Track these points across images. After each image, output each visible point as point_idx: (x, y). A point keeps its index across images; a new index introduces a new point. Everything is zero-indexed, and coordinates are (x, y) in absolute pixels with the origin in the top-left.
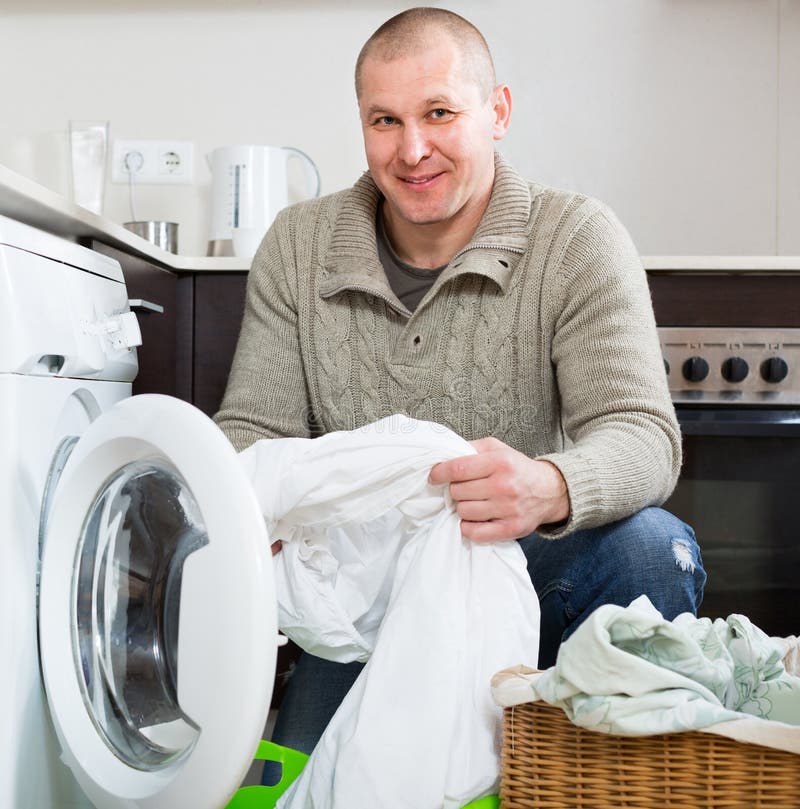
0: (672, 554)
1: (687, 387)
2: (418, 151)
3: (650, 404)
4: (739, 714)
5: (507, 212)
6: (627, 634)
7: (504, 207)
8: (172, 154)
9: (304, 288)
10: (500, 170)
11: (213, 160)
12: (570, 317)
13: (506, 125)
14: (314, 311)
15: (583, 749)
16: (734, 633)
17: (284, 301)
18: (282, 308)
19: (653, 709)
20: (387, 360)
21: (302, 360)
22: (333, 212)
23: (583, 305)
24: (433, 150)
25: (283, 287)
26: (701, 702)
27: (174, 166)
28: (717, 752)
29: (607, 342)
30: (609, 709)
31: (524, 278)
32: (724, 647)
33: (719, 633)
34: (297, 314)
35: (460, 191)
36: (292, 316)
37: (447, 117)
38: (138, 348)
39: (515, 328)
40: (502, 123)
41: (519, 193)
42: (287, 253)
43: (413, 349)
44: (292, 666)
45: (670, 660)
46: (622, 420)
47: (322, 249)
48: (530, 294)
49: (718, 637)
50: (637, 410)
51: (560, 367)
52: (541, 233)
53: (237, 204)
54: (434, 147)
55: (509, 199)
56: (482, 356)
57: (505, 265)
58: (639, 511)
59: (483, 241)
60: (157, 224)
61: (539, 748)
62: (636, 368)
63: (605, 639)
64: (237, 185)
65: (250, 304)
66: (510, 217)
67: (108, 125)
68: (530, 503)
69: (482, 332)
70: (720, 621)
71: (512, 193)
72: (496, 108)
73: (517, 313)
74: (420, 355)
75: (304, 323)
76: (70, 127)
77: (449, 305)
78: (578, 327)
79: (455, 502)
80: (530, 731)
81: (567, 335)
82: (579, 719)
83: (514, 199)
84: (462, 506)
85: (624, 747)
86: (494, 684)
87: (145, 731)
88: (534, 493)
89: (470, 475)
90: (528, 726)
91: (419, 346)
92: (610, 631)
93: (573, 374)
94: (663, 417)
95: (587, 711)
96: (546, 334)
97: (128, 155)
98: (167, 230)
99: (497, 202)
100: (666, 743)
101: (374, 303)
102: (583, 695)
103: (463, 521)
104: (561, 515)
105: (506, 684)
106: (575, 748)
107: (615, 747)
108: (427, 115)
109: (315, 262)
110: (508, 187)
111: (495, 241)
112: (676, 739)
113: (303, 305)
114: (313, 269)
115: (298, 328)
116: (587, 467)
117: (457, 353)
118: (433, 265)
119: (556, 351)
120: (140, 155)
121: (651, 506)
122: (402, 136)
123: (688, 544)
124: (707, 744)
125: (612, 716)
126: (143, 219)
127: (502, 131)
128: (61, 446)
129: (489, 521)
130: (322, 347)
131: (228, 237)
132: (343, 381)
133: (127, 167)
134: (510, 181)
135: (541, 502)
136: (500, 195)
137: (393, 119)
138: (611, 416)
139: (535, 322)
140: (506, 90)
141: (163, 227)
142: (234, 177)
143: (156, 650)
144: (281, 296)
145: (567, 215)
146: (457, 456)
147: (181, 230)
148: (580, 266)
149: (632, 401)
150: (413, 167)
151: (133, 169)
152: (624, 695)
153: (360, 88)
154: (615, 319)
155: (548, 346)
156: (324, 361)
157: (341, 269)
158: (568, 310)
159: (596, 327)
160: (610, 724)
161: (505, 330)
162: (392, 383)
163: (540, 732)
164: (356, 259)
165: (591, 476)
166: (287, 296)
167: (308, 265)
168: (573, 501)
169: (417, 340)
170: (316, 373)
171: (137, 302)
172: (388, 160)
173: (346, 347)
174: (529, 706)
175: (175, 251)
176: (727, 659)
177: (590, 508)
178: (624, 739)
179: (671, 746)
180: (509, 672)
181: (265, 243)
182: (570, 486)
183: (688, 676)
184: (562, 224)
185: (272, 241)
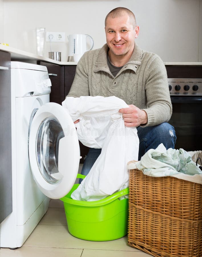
0: (169, 133)
1: (176, 92)
2: (119, 38)
3: (166, 100)
4: (179, 173)
5: (137, 56)
6: (155, 155)
7: (136, 54)
8: (60, 35)
9: (90, 70)
10: (135, 46)
11: (69, 37)
12: (150, 80)
13: (138, 35)
14: (92, 75)
15: (146, 179)
16: (180, 153)
17: (85, 72)
18: (84, 74)
19: (161, 171)
20: (108, 87)
21: (88, 86)
22: (97, 53)
23: (153, 77)
24: (122, 39)
25: (85, 69)
26: (171, 170)
27: (60, 38)
28: (174, 181)
29: (158, 86)
30: (151, 171)
31: (140, 71)
32: (178, 156)
33: (177, 153)
34: (88, 76)
35: (127, 48)
36: (86, 76)
37: (125, 32)
38: (51, 87)
39: (137, 82)
40: (137, 34)
41: (140, 52)
42: (86, 62)
43: (114, 85)
44: (86, 156)
45: (165, 161)
46: (160, 103)
47: (94, 61)
48: (141, 74)
49: (177, 154)
50: (163, 101)
51: (147, 91)
52: (144, 61)
53: (74, 48)
54: (122, 38)
55: (137, 53)
56: (130, 88)
57: (136, 67)
58: (162, 123)
59: (131, 62)
60: (56, 53)
61: (137, 178)
62: (164, 92)
63: (150, 156)
64: (75, 43)
65: (77, 72)
66: (137, 57)
67: (45, 29)
68: (140, 120)
69: (130, 82)
70: (178, 150)
71: (138, 51)
72: (136, 31)
73: (138, 79)
74: (115, 87)
75: (89, 78)
76: (36, 28)
77: (123, 76)
78: (151, 82)
79: (124, 117)
80: (135, 175)
81: (149, 84)
82: (145, 173)
83: (139, 53)
84: (125, 119)
85: (155, 179)
86: (128, 164)
87: (52, 175)
88: (141, 118)
89: (128, 112)
90: (135, 174)
91: (116, 84)
92: (152, 155)
93: (150, 93)
94: (169, 103)
95: (147, 172)
96: (144, 83)
97: (50, 35)
98: (59, 54)
99: (135, 53)
100: (164, 178)
101: (106, 74)
102: (146, 168)
103: (125, 122)
104: (145, 123)
105: (130, 165)
106: (145, 179)
107: (153, 179)
108: (121, 31)
109: (93, 64)
110: (137, 50)
111: (134, 62)
112: (166, 178)
113: (89, 74)
114: (92, 66)
115: (88, 79)
116: (152, 112)
117: (124, 87)
118: (119, 66)
119: (146, 87)
120: (52, 35)
121: (165, 122)
122: (116, 35)
123: (172, 131)
124: (172, 179)
125: (152, 173)
126: (53, 52)
127: (137, 36)
128: (33, 111)
129: (131, 122)
130: (93, 83)
131: (72, 56)
132: (98, 92)
133: (49, 38)
134: (138, 49)
135: (142, 119)
136: (135, 52)
137: (113, 31)
138: (158, 102)
139: (142, 81)
140: (138, 27)
141: (58, 53)
142: (74, 41)
143: (54, 157)
144: (84, 71)
145: (150, 58)
146: (125, 108)
147: (62, 54)
148: (153, 69)
149: (162, 99)
150: (117, 42)
151: (51, 39)
152: (154, 168)
153: (106, 24)
154: (160, 81)
155: (144, 86)
156: (94, 87)
157: (99, 66)
158: (149, 78)
159: (156, 82)
160: (152, 174)
161: (135, 82)
162: (109, 92)
163: (137, 175)
164: (102, 64)
165: (153, 114)
166: (86, 71)
167: (91, 65)
168: (148, 119)
169: (115, 83)
170: (92, 89)
171: (51, 74)
172: (111, 40)
173: (99, 84)
174: (135, 170)
175: (60, 61)
176: (178, 159)
177: (152, 121)
178: (155, 177)
179: (165, 179)
180: (131, 162)
181: (81, 59)
182: (148, 116)
183: (169, 164)
184: (149, 60)
185: (83, 59)
